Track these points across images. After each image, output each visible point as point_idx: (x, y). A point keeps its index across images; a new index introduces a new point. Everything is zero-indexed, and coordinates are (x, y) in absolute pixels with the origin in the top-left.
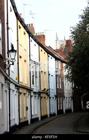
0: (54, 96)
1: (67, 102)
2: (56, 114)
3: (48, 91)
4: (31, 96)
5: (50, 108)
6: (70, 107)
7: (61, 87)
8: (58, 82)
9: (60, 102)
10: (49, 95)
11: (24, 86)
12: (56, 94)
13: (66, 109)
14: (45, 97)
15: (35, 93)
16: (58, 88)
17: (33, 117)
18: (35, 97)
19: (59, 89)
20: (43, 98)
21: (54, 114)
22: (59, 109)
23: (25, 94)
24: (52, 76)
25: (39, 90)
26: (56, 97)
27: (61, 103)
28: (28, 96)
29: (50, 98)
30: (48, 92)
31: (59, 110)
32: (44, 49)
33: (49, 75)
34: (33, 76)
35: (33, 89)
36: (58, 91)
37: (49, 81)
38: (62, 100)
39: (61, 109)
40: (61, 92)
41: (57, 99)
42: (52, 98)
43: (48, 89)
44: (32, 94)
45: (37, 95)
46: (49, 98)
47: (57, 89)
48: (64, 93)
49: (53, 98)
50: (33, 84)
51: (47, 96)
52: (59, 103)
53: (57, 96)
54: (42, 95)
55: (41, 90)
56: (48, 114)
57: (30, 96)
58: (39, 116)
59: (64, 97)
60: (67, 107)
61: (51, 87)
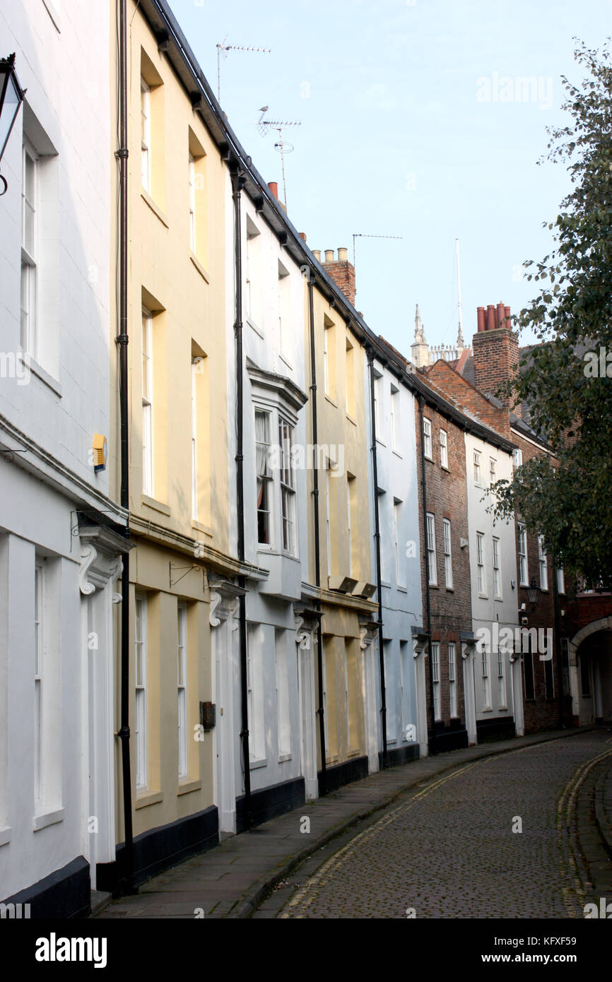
0: (408, 635)
1: (489, 674)
2: (424, 750)
3: (373, 599)
4: (246, 627)
5: (383, 711)
6: (504, 703)
7: (455, 582)
8: (433, 545)
9: (445, 675)
10: (375, 627)
11: (180, 537)
12: (420, 624)
13: (482, 717)
14: (349, 640)
15: (276, 603)
16: (433, 581)
17: (259, 783)
18: (279, 631)
19: (442, 592)
20: (338, 644)
21: (411, 752)
22: (438, 717)
23: (186, 604)
24: (397, 502)
25: (304, 585)
26: (424, 638)
27: (454, 677)
28: (215, 622)
29: (384, 643)
30: (370, 604)
31: (441, 723)
32: (347, 320)
33: (379, 493)
34: (264, 481)
35: (265, 572)
36: (433, 601)
37: (377, 536)
38: (460, 660)
39: (454, 715)
40: (453, 610)
41: (429, 652)
42: (395, 645)
43: (374, 583)
44: (255, 609)
45: (293, 622)
46: (375, 645)
47: (427, 590)
48: (471, 619)
49: (403, 643)
50: (263, 537)
51: (364, 632)
52: (437, 677)
53: (429, 632)
54: (328, 623)
55: (323, 585)
56: (372, 749)
57: (233, 625)
58: (308, 770)
59: (472, 644)
60: (489, 704)
61: (393, 578)
